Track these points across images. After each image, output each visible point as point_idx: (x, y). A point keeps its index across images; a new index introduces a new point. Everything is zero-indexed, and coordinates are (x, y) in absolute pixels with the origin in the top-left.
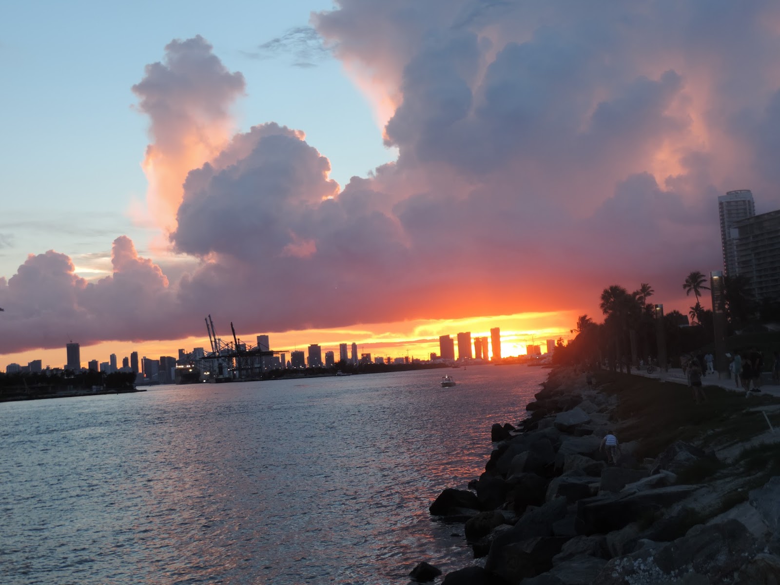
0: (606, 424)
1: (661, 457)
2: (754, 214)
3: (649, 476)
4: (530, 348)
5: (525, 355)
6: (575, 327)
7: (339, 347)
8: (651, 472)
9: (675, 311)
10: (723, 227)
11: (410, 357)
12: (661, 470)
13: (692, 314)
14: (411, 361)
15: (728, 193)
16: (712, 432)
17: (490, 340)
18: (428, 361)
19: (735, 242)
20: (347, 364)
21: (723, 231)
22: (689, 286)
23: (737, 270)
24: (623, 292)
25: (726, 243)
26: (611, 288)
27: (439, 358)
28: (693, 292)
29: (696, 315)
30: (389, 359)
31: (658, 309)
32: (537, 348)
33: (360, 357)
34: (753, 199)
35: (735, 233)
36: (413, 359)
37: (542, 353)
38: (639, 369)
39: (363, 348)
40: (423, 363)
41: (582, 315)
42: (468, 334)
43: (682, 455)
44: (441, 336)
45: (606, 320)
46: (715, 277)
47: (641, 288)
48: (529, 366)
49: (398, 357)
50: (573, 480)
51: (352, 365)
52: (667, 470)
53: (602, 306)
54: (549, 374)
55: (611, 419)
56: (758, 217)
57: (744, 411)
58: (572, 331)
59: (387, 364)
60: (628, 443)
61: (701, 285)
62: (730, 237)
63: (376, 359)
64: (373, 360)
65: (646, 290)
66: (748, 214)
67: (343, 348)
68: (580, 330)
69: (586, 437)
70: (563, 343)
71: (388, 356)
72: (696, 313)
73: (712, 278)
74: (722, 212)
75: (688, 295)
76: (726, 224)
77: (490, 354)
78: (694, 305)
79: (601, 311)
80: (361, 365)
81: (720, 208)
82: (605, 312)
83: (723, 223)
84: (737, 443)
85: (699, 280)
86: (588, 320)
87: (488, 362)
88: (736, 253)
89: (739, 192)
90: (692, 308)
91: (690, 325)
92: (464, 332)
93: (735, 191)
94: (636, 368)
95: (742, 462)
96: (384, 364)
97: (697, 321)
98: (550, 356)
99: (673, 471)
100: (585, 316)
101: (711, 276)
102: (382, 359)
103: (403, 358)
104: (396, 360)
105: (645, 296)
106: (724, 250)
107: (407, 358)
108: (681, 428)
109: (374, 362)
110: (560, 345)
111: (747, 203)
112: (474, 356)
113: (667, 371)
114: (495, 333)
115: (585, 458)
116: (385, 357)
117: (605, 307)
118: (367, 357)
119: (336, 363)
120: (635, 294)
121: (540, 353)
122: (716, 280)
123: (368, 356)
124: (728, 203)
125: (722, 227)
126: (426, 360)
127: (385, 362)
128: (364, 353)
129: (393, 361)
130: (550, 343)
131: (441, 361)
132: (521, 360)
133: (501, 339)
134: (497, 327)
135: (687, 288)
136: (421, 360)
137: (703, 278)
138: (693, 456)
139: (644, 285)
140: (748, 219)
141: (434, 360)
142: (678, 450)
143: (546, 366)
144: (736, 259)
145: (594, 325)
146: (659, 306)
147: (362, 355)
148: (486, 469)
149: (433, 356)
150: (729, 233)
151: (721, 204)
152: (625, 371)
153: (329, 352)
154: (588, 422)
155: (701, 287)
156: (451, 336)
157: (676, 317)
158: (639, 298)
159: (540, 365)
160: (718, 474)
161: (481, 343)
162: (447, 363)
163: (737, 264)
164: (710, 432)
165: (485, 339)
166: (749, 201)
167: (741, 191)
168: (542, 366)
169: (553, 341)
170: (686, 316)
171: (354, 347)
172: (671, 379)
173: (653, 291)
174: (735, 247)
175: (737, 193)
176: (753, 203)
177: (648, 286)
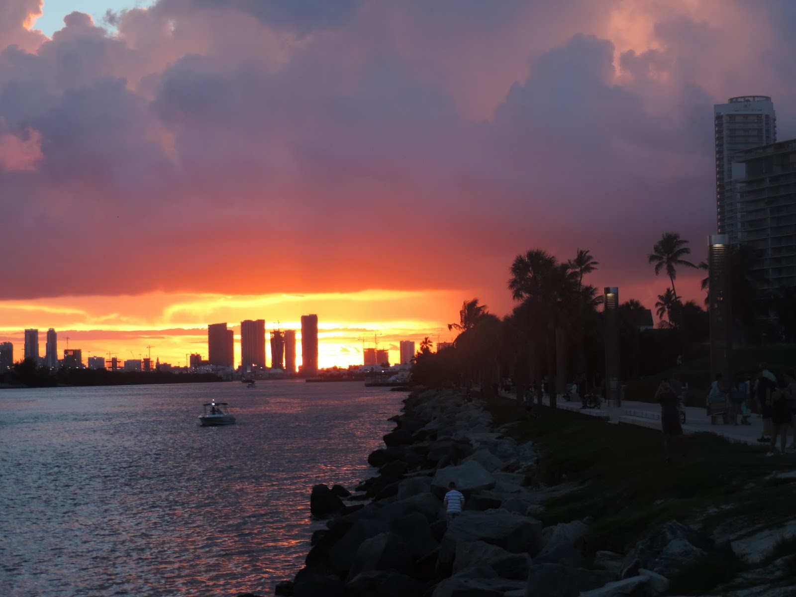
0: (519, 492)
1: (640, 547)
2: (775, 140)
3: (618, 578)
4: (370, 354)
5: (361, 366)
6: (458, 320)
7: (23, 336)
8: (623, 573)
9: (632, 301)
10: (720, 159)
11: (154, 359)
12: (641, 570)
13: (659, 307)
14: (155, 367)
15: (731, 100)
16: (715, 510)
17: (299, 337)
18: (186, 368)
19: (739, 186)
20: (37, 368)
21: (720, 166)
22: (660, 258)
23: (740, 235)
24: (550, 262)
25: (723, 187)
26: (531, 255)
27: (205, 363)
28: (664, 270)
29: (667, 309)
30: (114, 361)
31: (609, 295)
32: (383, 355)
33: (61, 355)
34: (774, 112)
35: (739, 171)
36: (158, 363)
37: (392, 364)
38: (568, 398)
39: (68, 338)
40: (177, 372)
41: (470, 299)
42: (261, 323)
43: (677, 546)
44: (211, 324)
45: (516, 311)
46: (717, 245)
47: (576, 257)
48: (367, 385)
49: (131, 358)
50: (474, 584)
51: (45, 370)
52: (651, 569)
53: (513, 284)
54: (404, 401)
55: (527, 482)
56: (782, 145)
57: (768, 478)
58: (450, 327)
59: (111, 370)
60: (567, 525)
61: (680, 258)
62: (730, 177)
63: (91, 360)
64: (85, 362)
65: (583, 262)
66: (764, 138)
67: (31, 337)
68: (465, 327)
69: (491, 511)
70: (430, 348)
71: (113, 356)
72: (666, 307)
73: (711, 246)
74: (719, 132)
75: (657, 273)
76: (726, 153)
77: (299, 361)
78: (663, 293)
79: (510, 293)
80: (63, 370)
81: (716, 125)
82: (517, 295)
83: (719, 152)
84: (761, 530)
85: (677, 249)
86: (479, 309)
87: (294, 376)
88: (739, 206)
89: (751, 99)
90: (660, 297)
91: (655, 327)
92: (254, 319)
93: (744, 97)
94: (564, 397)
95: (779, 562)
96: (105, 369)
97: (668, 321)
98: (404, 370)
99: (661, 573)
100: (475, 302)
101: (710, 242)
102: (101, 360)
103: (139, 361)
104: (128, 363)
105: (582, 271)
106: (718, 200)
107: (147, 361)
108: (658, 502)
109: (87, 366)
110: (426, 351)
111: (764, 118)
112: (269, 363)
113: (619, 405)
114: (310, 324)
115: (493, 548)
116: (107, 358)
117: (517, 286)
118: (75, 355)
119: (17, 365)
120: (565, 267)
121: (388, 364)
122: (719, 250)
123: (77, 353)
124: (732, 117)
125: (717, 159)
126: (182, 366)
127: (107, 365)
128: (69, 348)
129: (122, 365)
130: (406, 347)
131: (209, 369)
132: (353, 374)
133: (320, 336)
134: (313, 313)
135: (656, 263)
136: (173, 366)
137: (684, 246)
138: (695, 548)
139: (582, 252)
140: (764, 148)
141: (196, 367)
142: (669, 536)
143: (397, 387)
144: (739, 215)
145: (492, 319)
146: (611, 290)
147: (66, 352)
148: (307, 563)
149: (195, 359)
150: (730, 170)
151: (719, 118)
152: (546, 401)
153: (5, 343)
154: (490, 487)
155: (681, 262)
156: (229, 326)
157: (635, 311)
158: (572, 273)
159: (388, 385)
160: (739, 580)
161: (282, 341)
162: (220, 373)
163: (739, 225)
164: (712, 510)
165: (290, 334)
166: (767, 117)
167: (754, 97)
168: (391, 388)
169: (412, 345)
170: (650, 311)
171: (52, 336)
172: (629, 419)
173: (595, 263)
174: (738, 196)
175: (748, 101)
176: (775, 120)
177: (588, 254)
